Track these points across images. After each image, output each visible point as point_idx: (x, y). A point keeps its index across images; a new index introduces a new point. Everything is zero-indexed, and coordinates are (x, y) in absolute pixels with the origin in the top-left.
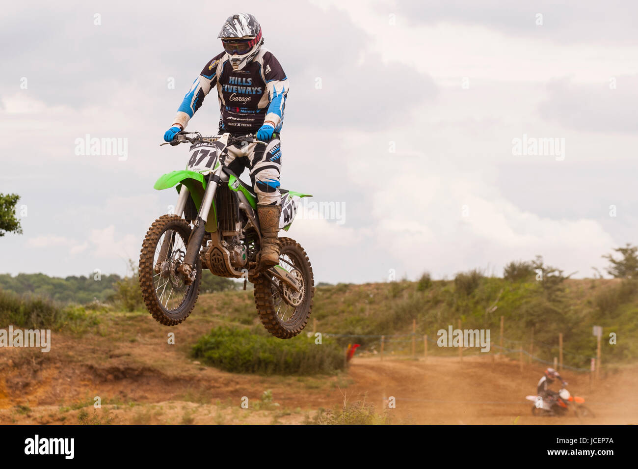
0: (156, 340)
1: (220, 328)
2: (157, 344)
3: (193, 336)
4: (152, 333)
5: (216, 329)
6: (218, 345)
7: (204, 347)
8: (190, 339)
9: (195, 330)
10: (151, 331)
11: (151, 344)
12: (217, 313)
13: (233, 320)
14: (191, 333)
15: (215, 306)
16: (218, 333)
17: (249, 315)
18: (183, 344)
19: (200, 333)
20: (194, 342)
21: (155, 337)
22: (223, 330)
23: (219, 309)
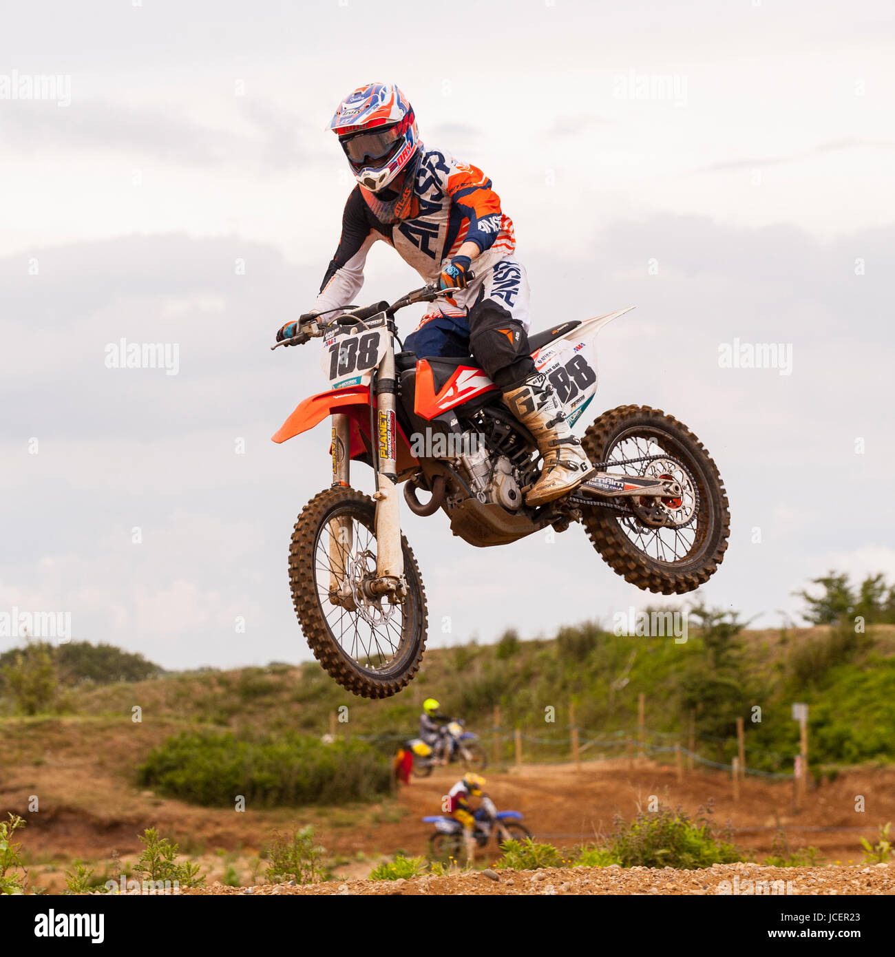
0: (78, 761)
1: (183, 735)
2: (78, 767)
3: (139, 750)
4: (70, 749)
5: (176, 737)
6: (182, 763)
7: (158, 768)
8: (134, 756)
9: (140, 740)
10: (68, 744)
11: (69, 767)
12: (167, 711)
13: (201, 720)
14: (136, 745)
15: (163, 699)
16: (181, 743)
17: (222, 712)
18: (123, 764)
19: (150, 744)
20: (141, 760)
21: (75, 754)
22: (188, 737)
23: (170, 705)
